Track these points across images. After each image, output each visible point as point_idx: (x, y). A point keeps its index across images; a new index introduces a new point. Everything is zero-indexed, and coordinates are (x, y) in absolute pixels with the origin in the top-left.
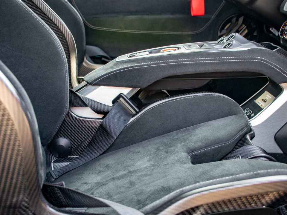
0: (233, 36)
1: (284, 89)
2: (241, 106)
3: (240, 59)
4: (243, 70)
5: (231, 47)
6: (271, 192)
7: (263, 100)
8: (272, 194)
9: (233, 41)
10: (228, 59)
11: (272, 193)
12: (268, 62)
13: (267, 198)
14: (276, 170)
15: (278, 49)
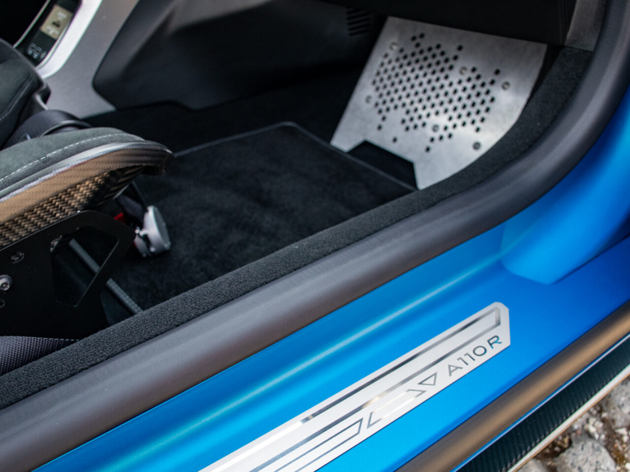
2: (17, 48)
6: (80, 183)
7: (53, 24)
8: (84, 187)
11: (83, 185)
13: (78, 196)
14: (77, 144)
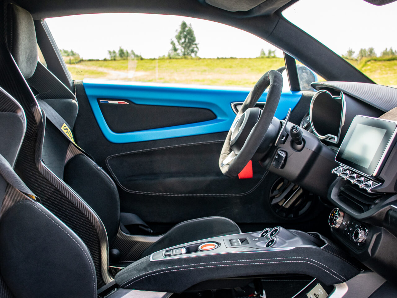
0: (277, 230)
1: (336, 287)
3: (284, 260)
4: (288, 272)
5: (274, 246)
7: (315, 294)
9: (276, 238)
10: (272, 261)
12: (315, 263)
15: (326, 246)
